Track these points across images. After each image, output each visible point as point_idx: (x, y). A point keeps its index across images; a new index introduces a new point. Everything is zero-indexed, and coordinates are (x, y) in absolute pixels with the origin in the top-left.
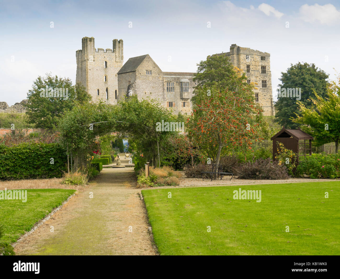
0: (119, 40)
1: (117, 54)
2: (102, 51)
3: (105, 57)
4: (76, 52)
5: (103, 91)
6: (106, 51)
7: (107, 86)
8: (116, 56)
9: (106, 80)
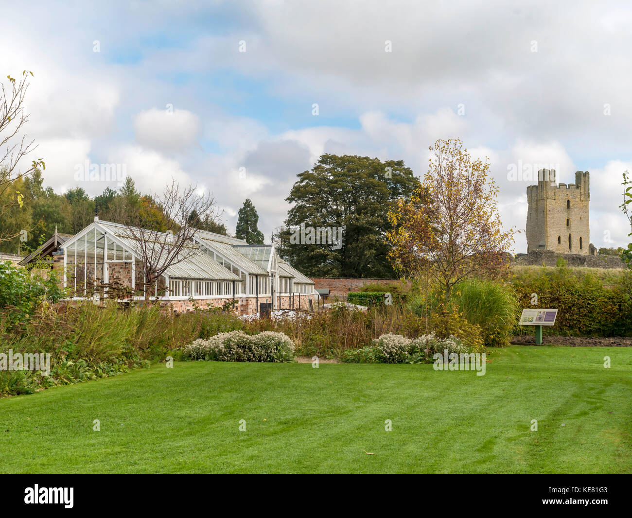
0: (584, 172)
1: (582, 191)
2: (564, 187)
3: (567, 195)
4: (527, 188)
5: (565, 239)
6: (569, 187)
7: (570, 232)
8: (581, 193)
9: (568, 225)
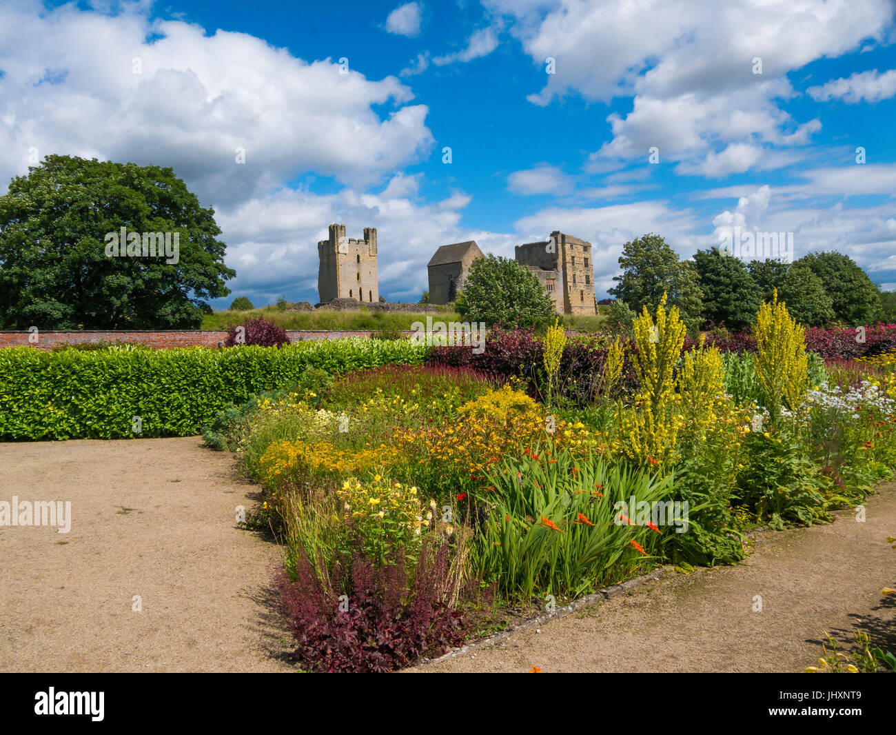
0: (372, 229)
1: (370, 246)
2: (353, 242)
3: (357, 249)
5: (356, 293)
6: (358, 242)
7: (360, 287)
9: (358, 279)
